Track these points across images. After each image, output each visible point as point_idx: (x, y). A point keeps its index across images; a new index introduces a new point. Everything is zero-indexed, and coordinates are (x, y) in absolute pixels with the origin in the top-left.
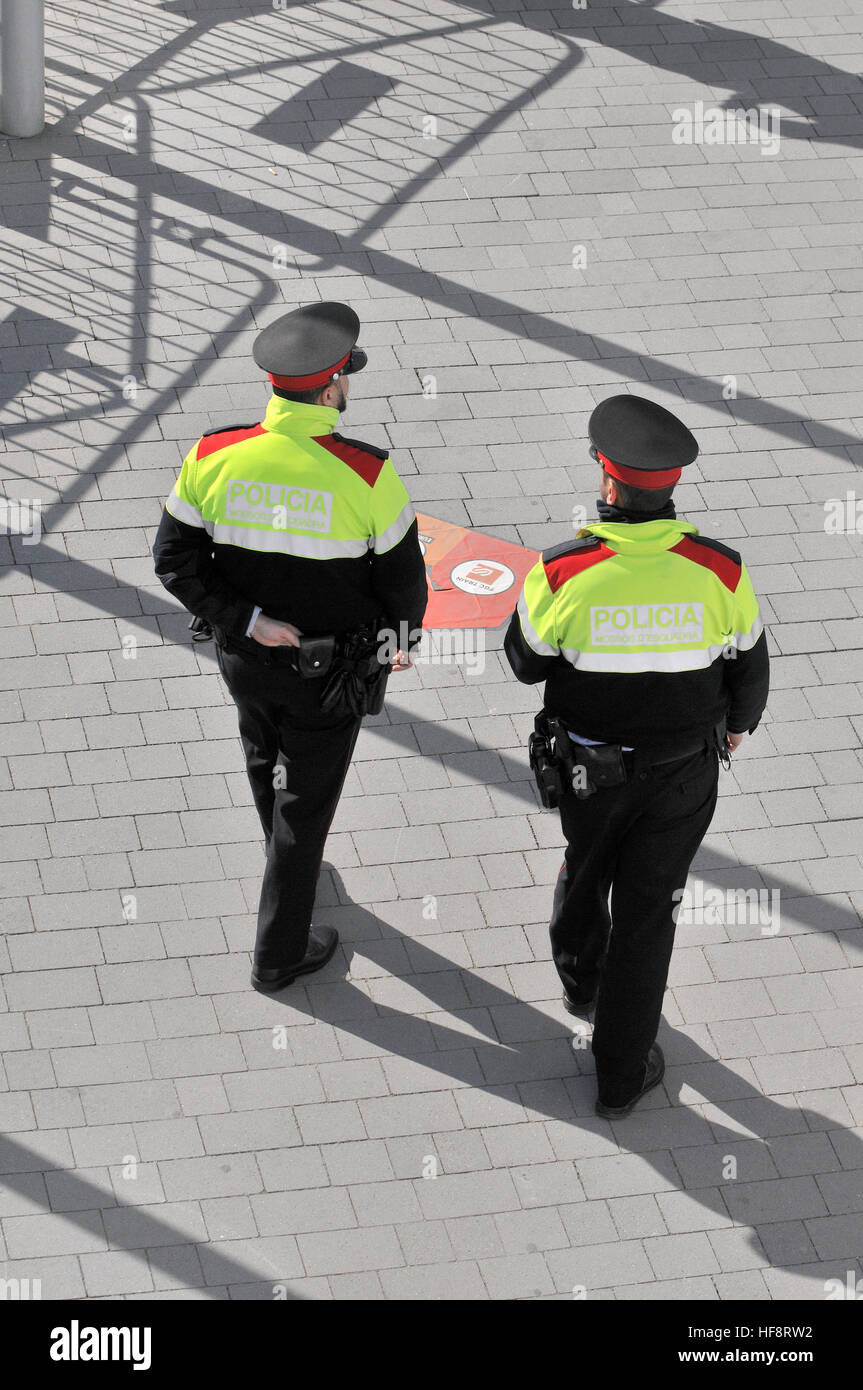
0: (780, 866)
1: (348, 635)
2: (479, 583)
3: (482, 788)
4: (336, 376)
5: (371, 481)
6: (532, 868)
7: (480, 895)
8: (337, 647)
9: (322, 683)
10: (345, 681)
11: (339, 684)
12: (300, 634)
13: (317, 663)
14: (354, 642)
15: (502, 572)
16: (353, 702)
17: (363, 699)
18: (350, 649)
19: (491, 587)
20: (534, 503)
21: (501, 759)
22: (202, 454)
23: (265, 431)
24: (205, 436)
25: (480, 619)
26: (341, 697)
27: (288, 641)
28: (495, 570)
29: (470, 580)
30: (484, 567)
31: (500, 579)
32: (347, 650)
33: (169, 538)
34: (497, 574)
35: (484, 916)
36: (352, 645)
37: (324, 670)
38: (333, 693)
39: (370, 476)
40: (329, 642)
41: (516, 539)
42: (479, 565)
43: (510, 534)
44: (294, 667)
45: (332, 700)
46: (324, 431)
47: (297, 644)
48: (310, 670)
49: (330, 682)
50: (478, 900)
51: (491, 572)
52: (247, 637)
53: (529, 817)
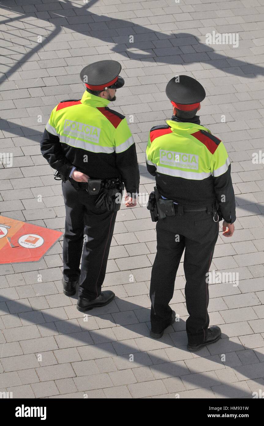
0: (156, 351)
1: (107, 180)
2: (30, 244)
3: (35, 326)
4: (106, 88)
5: (116, 126)
6: (57, 357)
7: (37, 369)
8: (103, 184)
9: (97, 197)
10: (105, 197)
11: (103, 198)
12: (89, 178)
13: (94, 189)
14: (109, 183)
15: (39, 239)
16: (108, 205)
17: (111, 204)
18: (107, 186)
19: (35, 245)
20: (50, 210)
21: (42, 313)
22: (58, 109)
23: (81, 103)
24: (61, 102)
25: (31, 258)
26: (103, 203)
27: (84, 180)
28: (35, 238)
29: (26, 242)
30: (31, 237)
31: (38, 241)
32: (106, 185)
33: (45, 138)
34: (37, 239)
35: (39, 377)
36: (108, 184)
37: (97, 192)
38: (100, 201)
39: (116, 125)
40: (99, 182)
41: (43, 225)
42: (29, 236)
43: (41, 223)
44: (87, 190)
45: (100, 203)
46: (102, 106)
47: (87, 182)
48: (92, 192)
49: (99, 197)
50: (36, 371)
51: (35, 239)
52: (70, 178)
53: (55, 336)
